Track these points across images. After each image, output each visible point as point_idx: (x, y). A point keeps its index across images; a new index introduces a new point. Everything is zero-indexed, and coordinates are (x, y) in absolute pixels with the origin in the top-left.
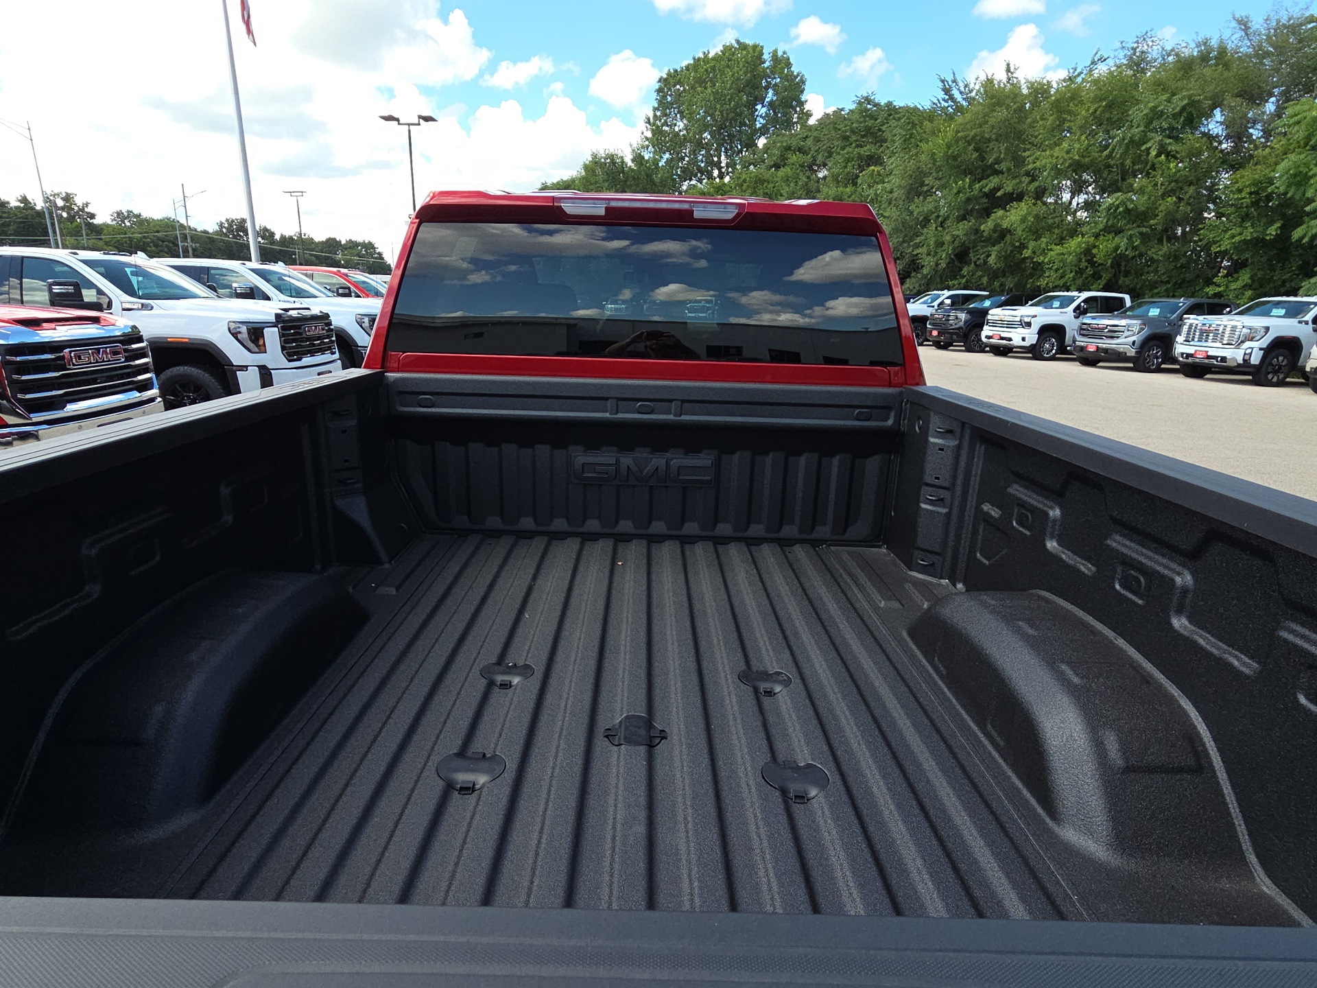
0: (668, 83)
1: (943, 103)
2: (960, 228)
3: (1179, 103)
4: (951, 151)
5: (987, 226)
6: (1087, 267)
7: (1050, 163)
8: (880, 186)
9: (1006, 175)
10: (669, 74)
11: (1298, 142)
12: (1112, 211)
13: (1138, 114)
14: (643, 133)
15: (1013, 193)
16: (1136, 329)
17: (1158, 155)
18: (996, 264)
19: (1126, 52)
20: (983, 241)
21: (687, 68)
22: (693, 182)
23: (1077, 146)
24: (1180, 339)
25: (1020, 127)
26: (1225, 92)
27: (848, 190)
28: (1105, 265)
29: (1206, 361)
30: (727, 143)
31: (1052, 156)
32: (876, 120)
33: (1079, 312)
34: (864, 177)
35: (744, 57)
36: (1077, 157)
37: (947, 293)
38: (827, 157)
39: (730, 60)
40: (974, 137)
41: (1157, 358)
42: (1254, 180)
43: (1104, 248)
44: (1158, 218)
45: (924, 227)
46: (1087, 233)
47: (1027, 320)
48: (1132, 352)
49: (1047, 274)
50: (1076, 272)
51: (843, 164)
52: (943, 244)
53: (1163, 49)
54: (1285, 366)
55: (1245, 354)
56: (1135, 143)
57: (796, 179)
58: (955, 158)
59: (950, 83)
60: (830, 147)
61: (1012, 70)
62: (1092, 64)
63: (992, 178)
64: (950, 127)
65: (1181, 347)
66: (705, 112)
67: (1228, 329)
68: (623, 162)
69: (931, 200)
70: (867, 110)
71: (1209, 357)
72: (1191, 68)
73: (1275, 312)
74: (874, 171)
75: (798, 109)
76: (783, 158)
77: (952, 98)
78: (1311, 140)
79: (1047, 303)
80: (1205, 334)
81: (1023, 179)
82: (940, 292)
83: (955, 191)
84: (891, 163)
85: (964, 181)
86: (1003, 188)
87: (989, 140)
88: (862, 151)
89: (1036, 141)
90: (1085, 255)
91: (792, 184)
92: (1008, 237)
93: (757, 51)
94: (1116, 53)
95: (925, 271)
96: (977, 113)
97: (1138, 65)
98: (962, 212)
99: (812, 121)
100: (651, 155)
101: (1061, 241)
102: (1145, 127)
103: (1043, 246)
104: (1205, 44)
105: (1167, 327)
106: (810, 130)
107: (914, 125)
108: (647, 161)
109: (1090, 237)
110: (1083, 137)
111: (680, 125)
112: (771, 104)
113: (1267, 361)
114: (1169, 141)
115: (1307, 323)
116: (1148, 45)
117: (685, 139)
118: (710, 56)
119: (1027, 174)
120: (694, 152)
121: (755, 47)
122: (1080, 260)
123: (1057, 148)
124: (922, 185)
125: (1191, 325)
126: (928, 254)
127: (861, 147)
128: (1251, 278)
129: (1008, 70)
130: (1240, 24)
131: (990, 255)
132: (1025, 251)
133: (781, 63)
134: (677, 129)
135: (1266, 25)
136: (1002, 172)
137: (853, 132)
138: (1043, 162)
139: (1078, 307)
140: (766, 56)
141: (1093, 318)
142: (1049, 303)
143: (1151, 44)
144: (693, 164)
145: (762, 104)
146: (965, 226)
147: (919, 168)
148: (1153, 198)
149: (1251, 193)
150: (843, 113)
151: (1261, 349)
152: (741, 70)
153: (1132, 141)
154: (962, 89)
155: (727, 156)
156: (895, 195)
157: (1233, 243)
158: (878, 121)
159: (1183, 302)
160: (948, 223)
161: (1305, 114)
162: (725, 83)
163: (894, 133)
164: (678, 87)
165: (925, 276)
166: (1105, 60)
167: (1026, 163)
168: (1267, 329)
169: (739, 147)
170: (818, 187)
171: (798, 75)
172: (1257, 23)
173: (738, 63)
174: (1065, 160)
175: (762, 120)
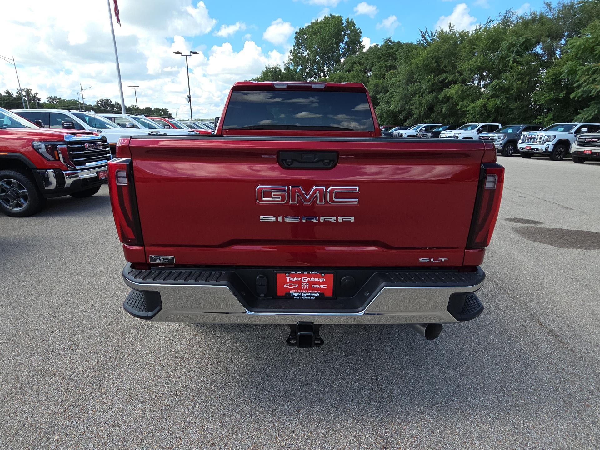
0: (300, 34)
1: (421, 41)
2: (430, 96)
3: (522, 40)
4: (425, 63)
5: (441, 96)
6: (485, 113)
7: (468, 67)
8: (395, 79)
9: (449, 73)
10: (300, 30)
11: (573, 56)
12: (494, 88)
13: (504, 45)
14: (289, 57)
15: (452, 81)
16: (502, 138)
17: (513, 63)
18: (445, 112)
19: (501, 17)
20: (440, 102)
21: (308, 27)
22: (312, 79)
23: (479, 59)
24: (520, 141)
25: (454, 52)
26: (541, 35)
27: (381, 81)
28: (492, 111)
29: (530, 151)
30: (327, 61)
31: (468, 64)
32: (393, 49)
33: (479, 131)
34: (388, 75)
35: (334, 22)
36: (479, 64)
37: (423, 125)
38: (371, 67)
39: (327, 23)
40: (435, 57)
41: (511, 150)
42: (554, 73)
43: (491, 104)
44: (513, 90)
45: (414, 96)
46: (484, 98)
47: (457, 135)
48: (500, 148)
49: (468, 116)
50: (480, 115)
51: (379, 69)
52: (422, 104)
53: (517, 16)
54: (563, 152)
55: (546, 147)
56: (503, 58)
57: (358, 76)
58: (427, 66)
59: (425, 33)
60: (372, 62)
61: (452, 26)
62: (487, 23)
63: (443, 74)
64: (424, 52)
65: (520, 145)
66: (316, 47)
67: (539, 137)
68: (280, 70)
69: (417, 85)
70: (389, 45)
71: (532, 149)
72: (528, 25)
73: (560, 129)
74: (392, 72)
75: (359, 45)
76: (352, 67)
77: (425, 39)
78: (578, 55)
79: (465, 128)
80: (530, 139)
81: (456, 74)
82: (420, 125)
83: (427, 80)
84: (400, 69)
85: (431, 76)
86: (447, 78)
87: (441, 58)
88: (387, 63)
89: (461, 58)
90: (484, 107)
91: (356, 79)
92: (450, 100)
93: (340, 19)
94: (497, 18)
95: (415, 116)
96: (436, 46)
97: (506, 23)
98: (430, 90)
99: (365, 50)
100: (293, 67)
101: (473, 101)
102: (508, 51)
103: (466, 104)
104: (534, 14)
105: (515, 137)
106: (364, 54)
107: (409, 51)
108: (291, 70)
109: (485, 99)
110: (482, 56)
111: (306, 53)
112: (346, 43)
113: (555, 150)
114: (517, 57)
115: (572, 133)
116: (511, 14)
117: (308, 59)
118: (319, 21)
119: (459, 72)
120: (312, 65)
121: (339, 17)
122: (482, 110)
123: (471, 61)
124: (413, 78)
125: (524, 135)
126: (416, 109)
127: (387, 61)
128: (553, 116)
129: (450, 26)
130: (547, 6)
131: (443, 109)
132: (458, 106)
133: (351, 24)
134: (304, 55)
135: (558, 6)
136: (447, 72)
137: (382, 54)
138: (465, 67)
139: (479, 129)
140: (344, 21)
141: (484, 134)
142: (467, 128)
143: (512, 14)
144: (312, 70)
145: (343, 43)
146: (432, 95)
147: (411, 70)
148: (511, 82)
149: (552, 79)
150: (378, 46)
151: (552, 145)
152: (332, 28)
153: (502, 57)
154: (430, 35)
155: (327, 67)
156: (401, 83)
157: (545, 100)
158: (394, 50)
159: (522, 126)
160: (424, 95)
161: (575, 44)
162: (325, 34)
163: (401, 55)
164: (304, 36)
165: (415, 118)
166: (493, 21)
167: (457, 67)
168: (555, 136)
169: (333, 62)
170: (368, 80)
171: (358, 30)
172: (554, 5)
173: (331, 24)
174: (474, 66)
175: (342, 50)
